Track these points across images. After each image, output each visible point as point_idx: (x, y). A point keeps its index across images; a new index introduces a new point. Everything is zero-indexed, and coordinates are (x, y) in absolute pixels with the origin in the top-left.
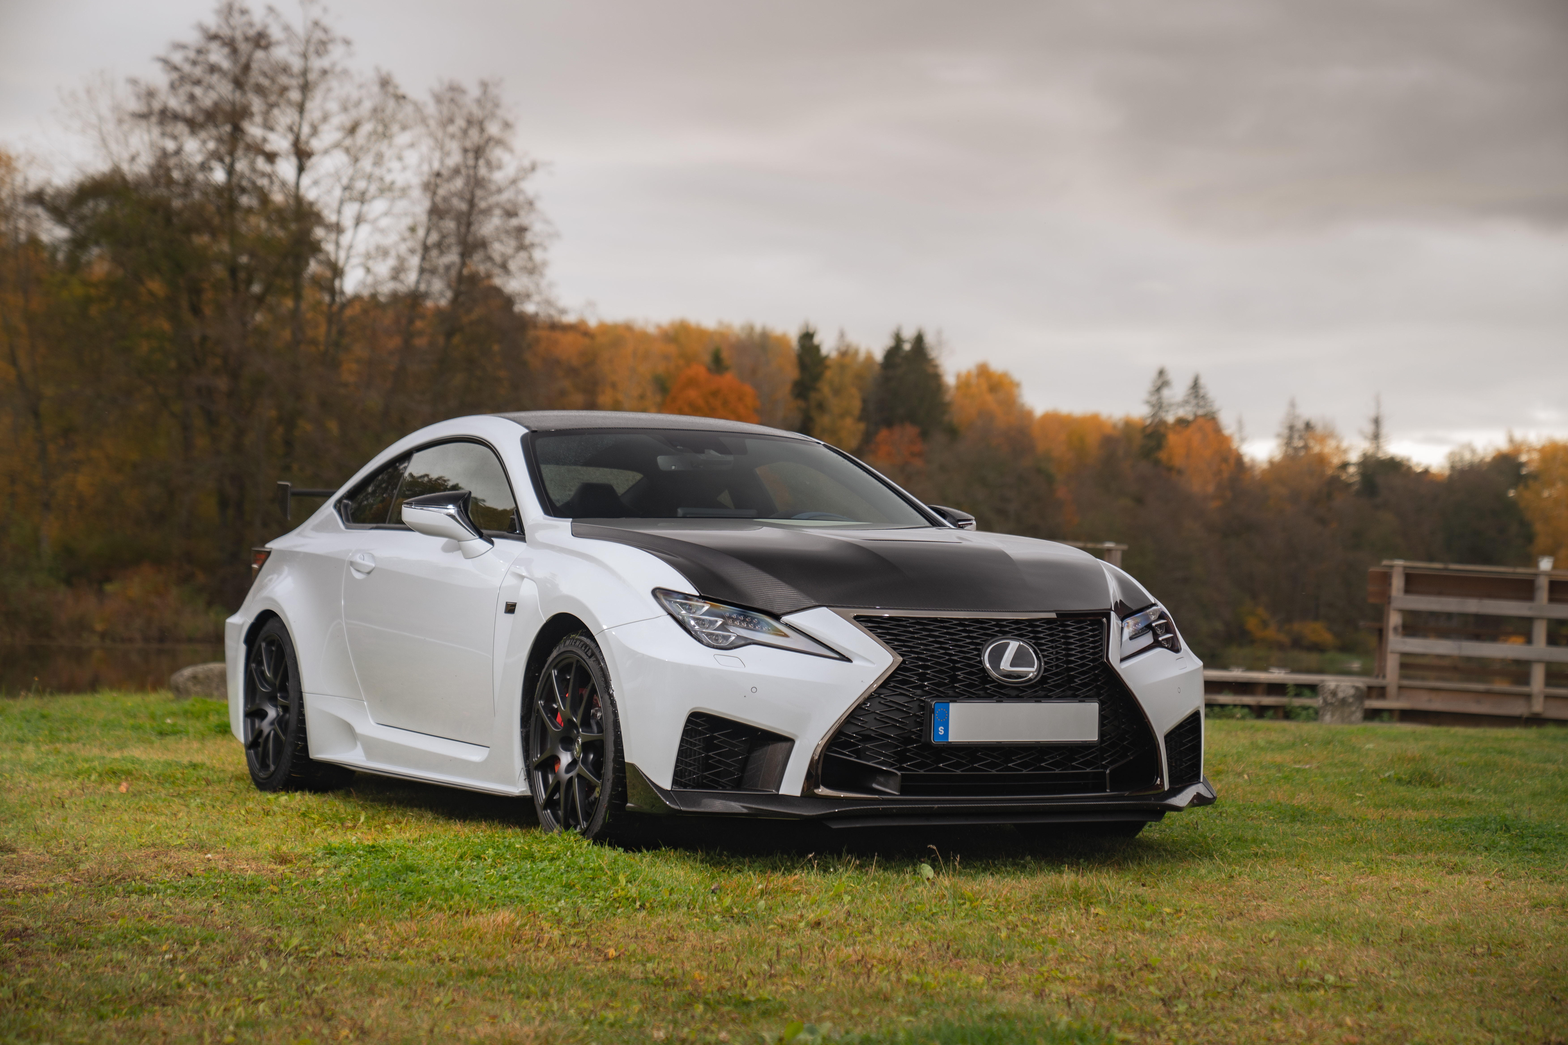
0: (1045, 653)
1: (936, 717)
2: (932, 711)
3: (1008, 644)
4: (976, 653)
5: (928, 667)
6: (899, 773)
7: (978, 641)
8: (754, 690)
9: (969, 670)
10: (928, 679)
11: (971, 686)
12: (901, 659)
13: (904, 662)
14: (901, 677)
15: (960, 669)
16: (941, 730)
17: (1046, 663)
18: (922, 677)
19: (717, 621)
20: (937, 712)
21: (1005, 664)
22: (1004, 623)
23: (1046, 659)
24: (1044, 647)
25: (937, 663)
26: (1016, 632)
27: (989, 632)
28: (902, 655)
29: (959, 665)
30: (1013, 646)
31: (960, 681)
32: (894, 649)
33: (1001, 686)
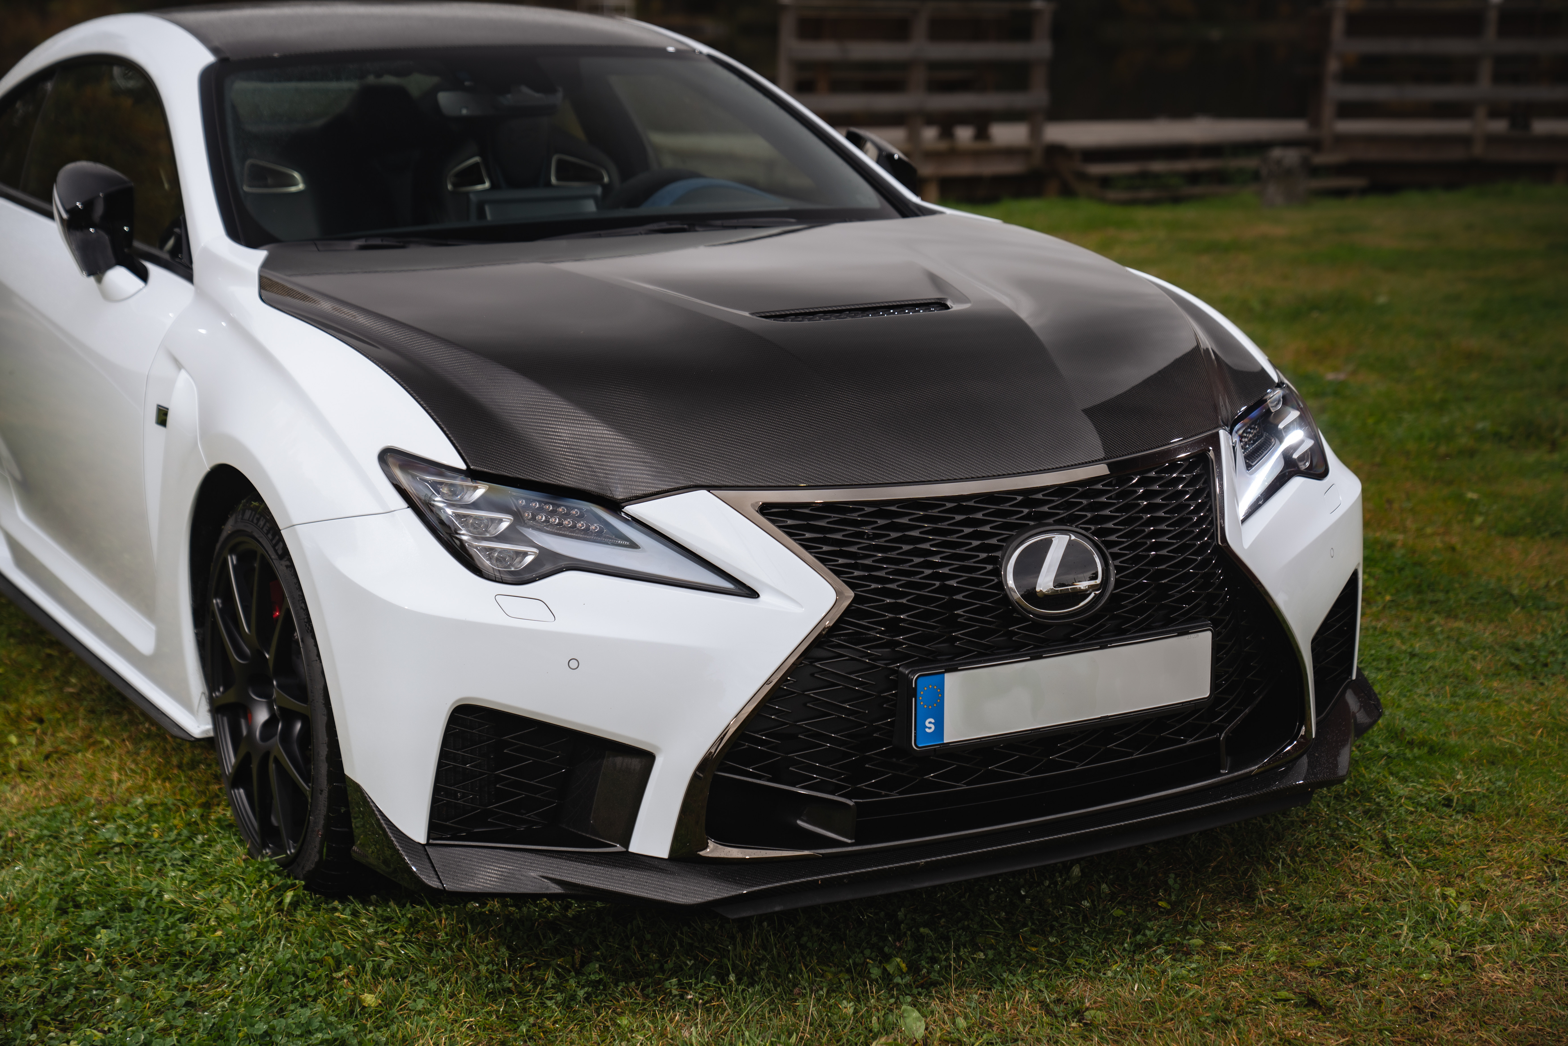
0: (1116, 550)
1: (921, 702)
2: (913, 693)
3: (1049, 542)
4: (990, 567)
5: (904, 609)
6: (851, 803)
7: (994, 541)
8: (574, 664)
9: (979, 603)
10: (904, 631)
11: (982, 634)
12: (851, 594)
13: (857, 599)
14: (851, 630)
15: (961, 604)
16: (930, 725)
17: (1119, 569)
18: (893, 627)
19: (501, 521)
20: (921, 693)
21: (1045, 582)
22: (1040, 496)
23: (1117, 563)
24: (1113, 538)
25: (919, 599)
26: (1063, 514)
27: (1012, 520)
28: (852, 586)
29: (959, 597)
30: (1059, 544)
31: (963, 626)
32: (837, 573)
33: (1038, 626)
